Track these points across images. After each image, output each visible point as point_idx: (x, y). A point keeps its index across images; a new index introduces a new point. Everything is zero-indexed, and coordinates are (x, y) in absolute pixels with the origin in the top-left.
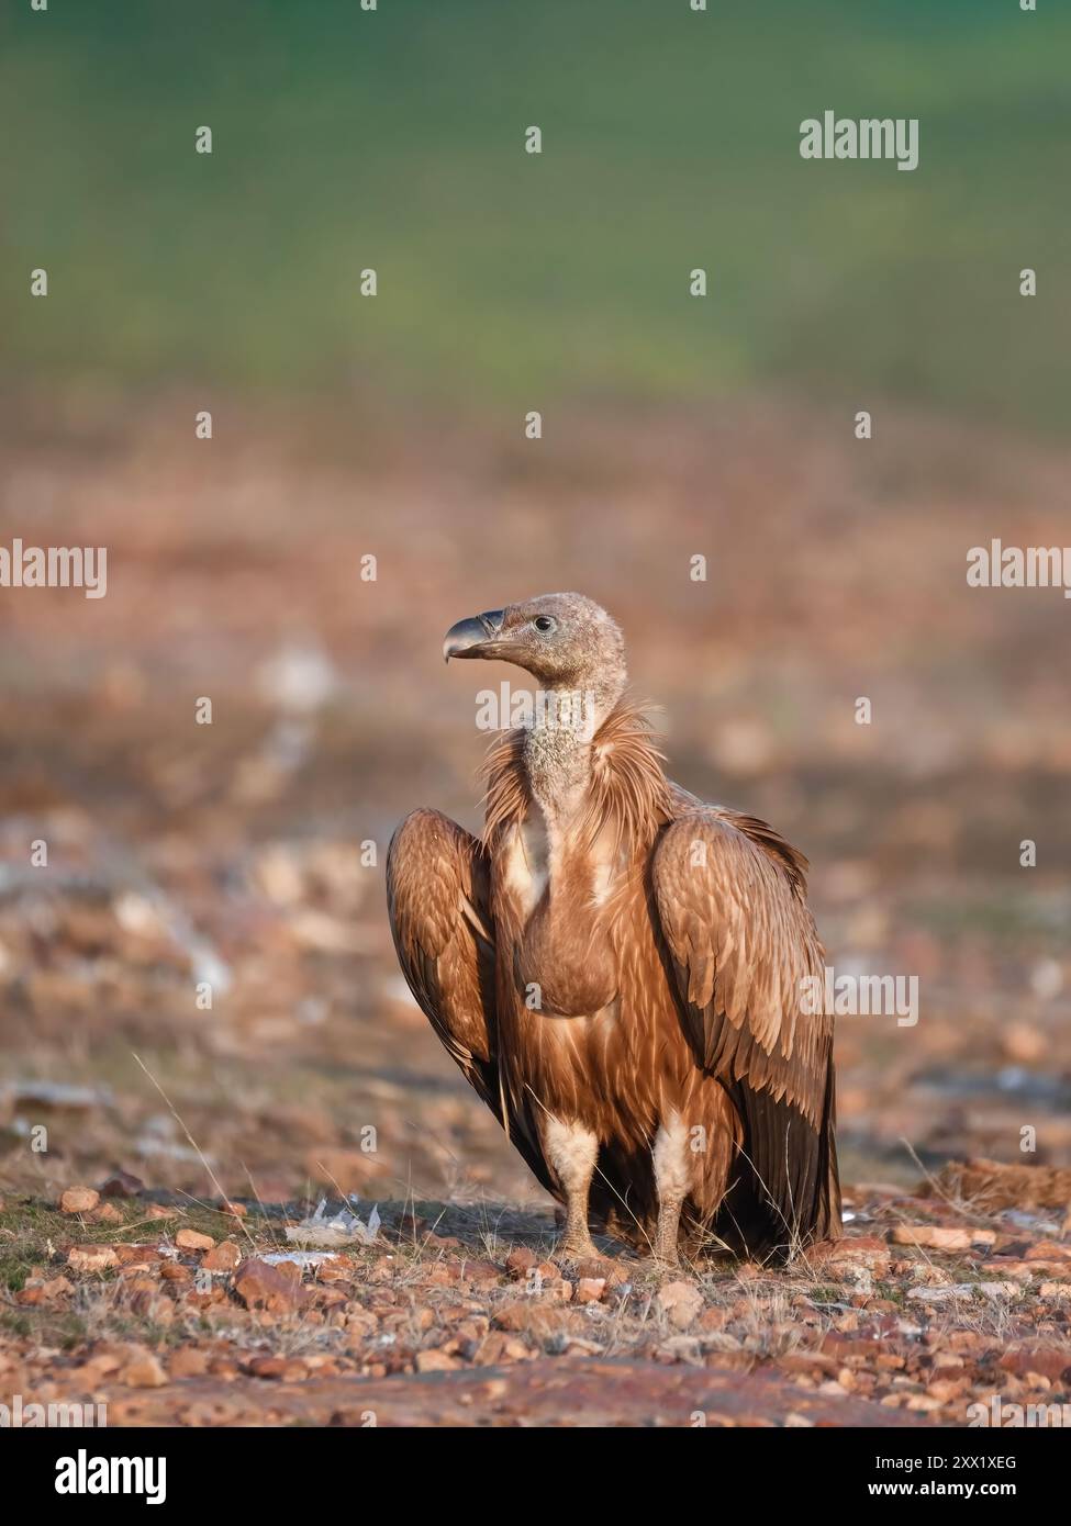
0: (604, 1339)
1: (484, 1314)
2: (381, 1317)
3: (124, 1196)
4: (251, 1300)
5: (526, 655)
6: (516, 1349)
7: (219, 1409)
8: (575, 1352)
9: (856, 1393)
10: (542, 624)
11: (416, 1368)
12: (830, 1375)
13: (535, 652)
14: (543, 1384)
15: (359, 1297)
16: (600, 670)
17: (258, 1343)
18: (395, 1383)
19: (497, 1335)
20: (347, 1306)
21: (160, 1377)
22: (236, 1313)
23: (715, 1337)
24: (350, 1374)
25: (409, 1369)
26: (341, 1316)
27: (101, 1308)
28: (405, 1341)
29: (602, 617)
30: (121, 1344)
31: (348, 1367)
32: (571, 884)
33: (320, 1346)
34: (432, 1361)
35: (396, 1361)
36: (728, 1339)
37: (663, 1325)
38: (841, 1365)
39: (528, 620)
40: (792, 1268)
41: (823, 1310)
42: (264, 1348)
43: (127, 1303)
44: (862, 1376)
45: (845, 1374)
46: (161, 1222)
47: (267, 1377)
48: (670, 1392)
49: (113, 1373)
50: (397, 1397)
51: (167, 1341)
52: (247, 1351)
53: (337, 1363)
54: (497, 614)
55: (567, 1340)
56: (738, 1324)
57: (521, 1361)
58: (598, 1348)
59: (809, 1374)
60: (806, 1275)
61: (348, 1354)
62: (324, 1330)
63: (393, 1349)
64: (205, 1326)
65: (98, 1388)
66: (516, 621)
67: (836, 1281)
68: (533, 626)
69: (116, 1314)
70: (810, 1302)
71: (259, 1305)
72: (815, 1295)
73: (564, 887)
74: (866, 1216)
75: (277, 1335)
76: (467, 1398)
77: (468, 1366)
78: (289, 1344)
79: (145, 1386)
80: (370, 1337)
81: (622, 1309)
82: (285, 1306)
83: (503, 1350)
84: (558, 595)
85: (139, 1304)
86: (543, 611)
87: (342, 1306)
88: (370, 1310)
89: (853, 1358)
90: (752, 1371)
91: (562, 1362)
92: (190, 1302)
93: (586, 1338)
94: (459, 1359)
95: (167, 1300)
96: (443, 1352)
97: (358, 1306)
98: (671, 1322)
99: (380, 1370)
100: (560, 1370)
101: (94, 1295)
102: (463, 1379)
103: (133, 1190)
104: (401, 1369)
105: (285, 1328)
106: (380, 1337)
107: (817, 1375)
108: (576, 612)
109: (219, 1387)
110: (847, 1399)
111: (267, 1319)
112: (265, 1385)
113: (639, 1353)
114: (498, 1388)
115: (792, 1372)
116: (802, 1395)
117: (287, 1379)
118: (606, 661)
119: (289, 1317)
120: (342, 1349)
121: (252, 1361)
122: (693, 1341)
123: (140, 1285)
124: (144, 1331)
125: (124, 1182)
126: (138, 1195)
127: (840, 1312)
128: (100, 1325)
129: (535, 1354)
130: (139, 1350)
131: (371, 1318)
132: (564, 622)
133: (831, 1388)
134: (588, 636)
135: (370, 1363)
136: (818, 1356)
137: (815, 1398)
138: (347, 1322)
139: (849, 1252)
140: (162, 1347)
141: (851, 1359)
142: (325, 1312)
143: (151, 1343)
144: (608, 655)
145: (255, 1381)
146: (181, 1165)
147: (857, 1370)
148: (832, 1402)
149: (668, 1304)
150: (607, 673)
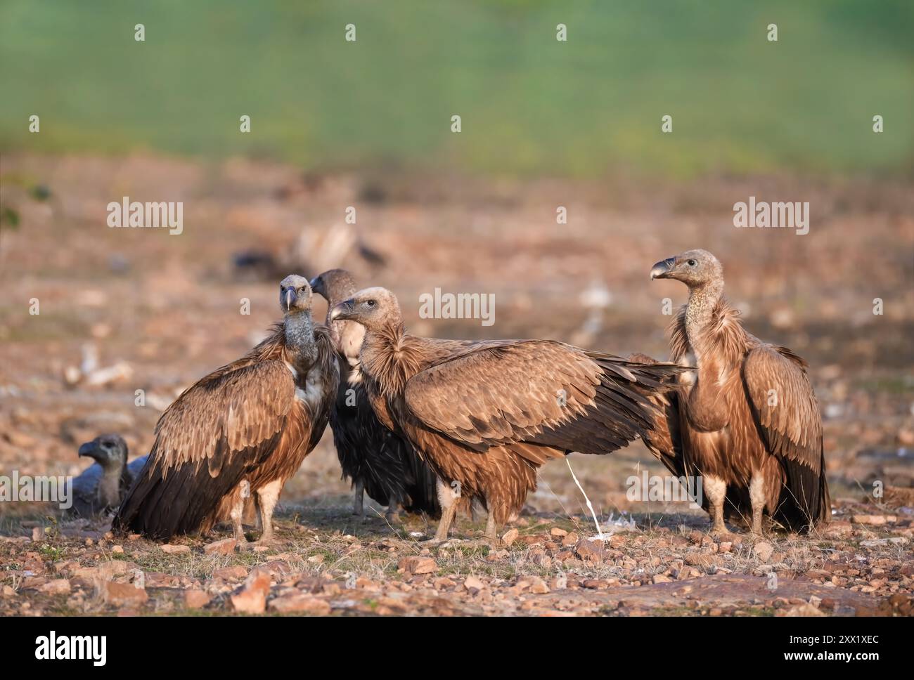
0: (732, 568)
1: (681, 559)
2: (638, 562)
3: (529, 515)
4: (583, 556)
5: (685, 276)
6: (695, 573)
7: (571, 602)
8: (720, 573)
9: (839, 586)
10: (691, 263)
11: (653, 582)
12: (828, 579)
13: (688, 274)
14: (707, 587)
15: (628, 553)
16: (714, 282)
17: (587, 574)
18: (645, 588)
19: (687, 567)
20: (624, 557)
21: (547, 589)
22: (577, 562)
23: (779, 564)
24: (626, 585)
25: (650, 582)
26: (621, 562)
27: (521, 562)
28: (648, 571)
29: (714, 260)
30: (530, 576)
31: (625, 583)
32: (707, 375)
33: (612, 574)
34: (660, 579)
35: (645, 579)
36: (784, 565)
37: (757, 561)
38: (833, 574)
39: (685, 261)
40: (810, 534)
41: (824, 552)
42: (589, 576)
43: (532, 560)
44: (842, 579)
45: (834, 578)
46: (545, 525)
47: (591, 588)
48: (760, 588)
49: (527, 588)
50: (646, 594)
51: (549, 575)
52: (583, 577)
53: (620, 581)
54: (672, 259)
55: (716, 568)
56: (788, 559)
57: (697, 577)
58: (729, 571)
59: (819, 579)
60: (817, 537)
61: (625, 577)
62: (614, 568)
63: (644, 574)
64: (565, 568)
65: (520, 595)
66: (680, 262)
67: (829, 539)
68: (687, 264)
69: (527, 564)
70: (818, 549)
71: (587, 558)
72: (821, 546)
73: (704, 375)
74: (841, 512)
75: (595, 570)
76: (675, 594)
77: (675, 580)
78: (600, 574)
79: (541, 594)
80: (633, 570)
81: (739, 554)
82: (597, 559)
83: (690, 573)
84: (695, 250)
85: (537, 559)
86: (691, 257)
87: (621, 557)
88: (633, 559)
89: (837, 571)
90: (795, 578)
91: (715, 577)
92: (558, 558)
93: (724, 567)
94: (671, 578)
95: (548, 557)
96: (664, 575)
97: (628, 557)
98: (760, 559)
99: (638, 583)
100: (713, 580)
101: (518, 557)
102: (674, 586)
103: (533, 512)
104: (647, 583)
105: (598, 567)
106: (638, 570)
107: (823, 579)
108: (704, 257)
109: (571, 593)
110: (836, 588)
111: (590, 564)
112: (591, 591)
113: (747, 573)
114: (688, 589)
115: (812, 578)
116: (817, 588)
117: (599, 588)
118: (717, 278)
119: (599, 563)
120: (622, 575)
121: (585, 581)
122: (769, 567)
123: (537, 552)
124: (539, 571)
125: (529, 509)
126: (535, 514)
127: (831, 552)
128: (521, 569)
129: (703, 574)
130: (537, 578)
131: (634, 562)
132: (701, 262)
133: (829, 584)
134: (710, 267)
135: (634, 581)
136: (823, 571)
137: (823, 588)
138: (624, 564)
139: (835, 527)
140: (547, 577)
141: (836, 572)
142: (614, 560)
143: (542, 575)
144: (717, 275)
145: (586, 589)
146: (554, 501)
147: (839, 577)
148: (830, 591)
149: (758, 552)
150: (717, 283)
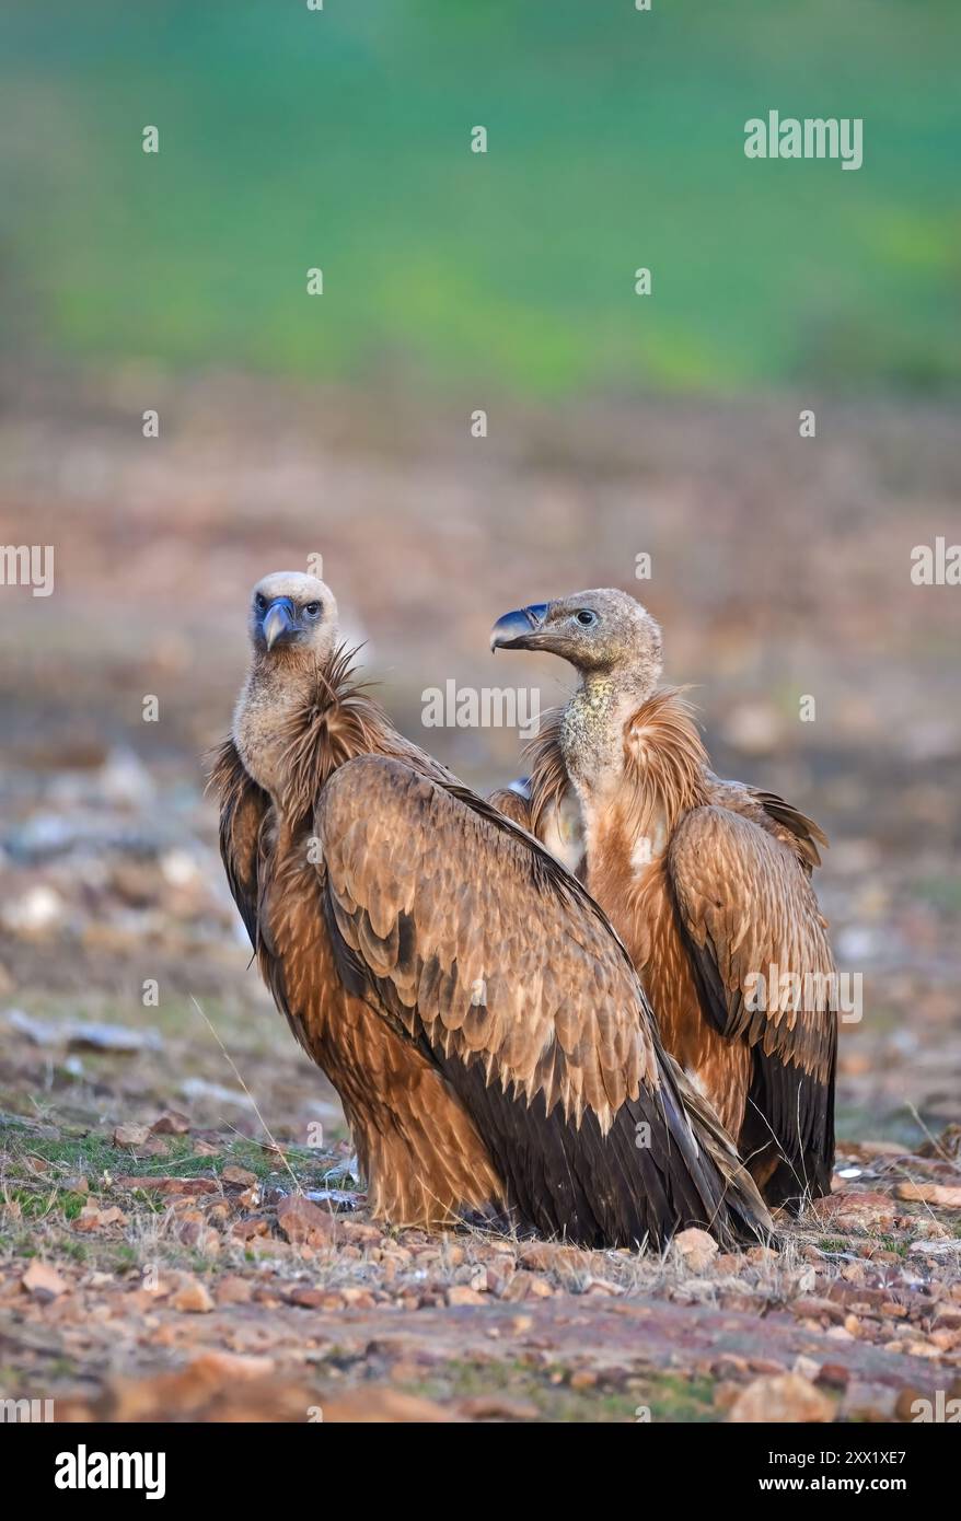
0: (626, 1281)
1: (511, 1254)
2: (415, 1253)
3: (173, 1133)
4: (293, 1233)
5: (568, 647)
6: (541, 1287)
7: (262, 1335)
8: (597, 1292)
9: (863, 1338)
10: (584, 618)
11: (447, 1302)
12: (837, 1320)
13: (576, 643)
14: (567, 1321)
15: (394, 1235)
17: (298, 1275)
18: (426, 1315)
19: (523, 1273)
20: (383, 1242)
21: (207, 1303)
22: (277, 1245)
23: (731, 1281)
24: (385, 1306)
25: (440, 1302)
26: (377, 1252)
27: (152, 1237)
28: (438, 1276)
29: (640, 613)
30: (171, 1271)
31: (383, 1300)
32: (608, 859)
33: (356, 1279)
34: (459, 1296)
35: (430, 1295)
36: (741, 1284)
37: (680, 1270)
38: (848, 1312)
39: (571, 613)
40: (802, 1218)
41: (831, 1260)
42: (303, 1279)
43: (176, 1233)
44: (867, 1323)
45: (851, 1320)
46: (209, 1159)
47: (306, 1306)
48: (686, 1331)
49: (162, 1298)
50: (429, 1328)
51: (214, 1271)
52: (289, 1282)
53: (373, 1295)
54: (542, 608)
55: (589, 1280)
56: (750, 1270)
57: (546, 1299)
58: (618, 1288)
59: (817, 1318)
60: (816, 1227)
61: (383, 1287)
62: (361, 1264)
63: (426, 1284)
64: (249, 1257)
65: (148, 1311)
66: (559, 615)
67: (843, 1233)
68: (575, 619)
69: (167, 1244)
70: (819, 1252)
71: (300, 1239)
72: (824, 1245)
73: (601, 863)
74: (871, 1173)
75: (317, 1268)
76: (495, 1332)
77: (495, 1301)
78: (328, 1277)
79: (193, 1311)
80: (404, 1272)
81: (641, 1253)
82: (323, 1239)
83: (529, 1289)
84: (599, 590)
85: (188, 1234)
86: (585, 605)
87: (377, 1243)
88: (404, 1246)
89: (859, 1305)
90: (764, 1315)
91: (585, 1300)
92: (235, 1234)
93: (607, 1279)
94: (487, 1296)
95: (213, 1231)
96: (471, 1289)
97: (393, 1243)
98: (687, 1267)
99: (413, 1302)
100: (582, 1307)
101: (146, 1225)
102: (492, 1314)
103: (182, 1128)
104: (432, 1303)
105: (325, 1261)
106: (413, 1272)
107: (825, 1320)
108: (615, 607)
109: (262, 1314)
110: (854, 1343)
111: (306, 1251)
112: (305, 1313)
113: (658, 1294)
114: (524, 1323)
115: (801, 1317)
116: (811, 1339)
117: (326, 1309)
118: (640, 655)
119: (328, 1251)
120: (378, 1283)
121: (294, 1291)
122: (707, 1285)
123: (188, 1218)
124: (192, 1260)
125: (174, 1122)
126: (187, 1132)
127: (847, 1262)
128: (151, 1253)
129: (560, 1293)
130: (187, 1277)
131: (404, 1254)
132: (604, 616)
133: (838, 1333)
134: (627, 630)
135: (403, 1295)
136: (826, 1303)
137: (823, 1344)
138: (382, 1258)
139: (856, 1206)
140: (208, 1276)
141: (856, 1307)
142: (362, 1247)
143: (198, 1271)
144: (643, 650)
145: (297, 1309)
146: (228, 1107)
147: (862, 1317)
148: (840, 1348)
149: (686, 1250)
150: (641, 666)
